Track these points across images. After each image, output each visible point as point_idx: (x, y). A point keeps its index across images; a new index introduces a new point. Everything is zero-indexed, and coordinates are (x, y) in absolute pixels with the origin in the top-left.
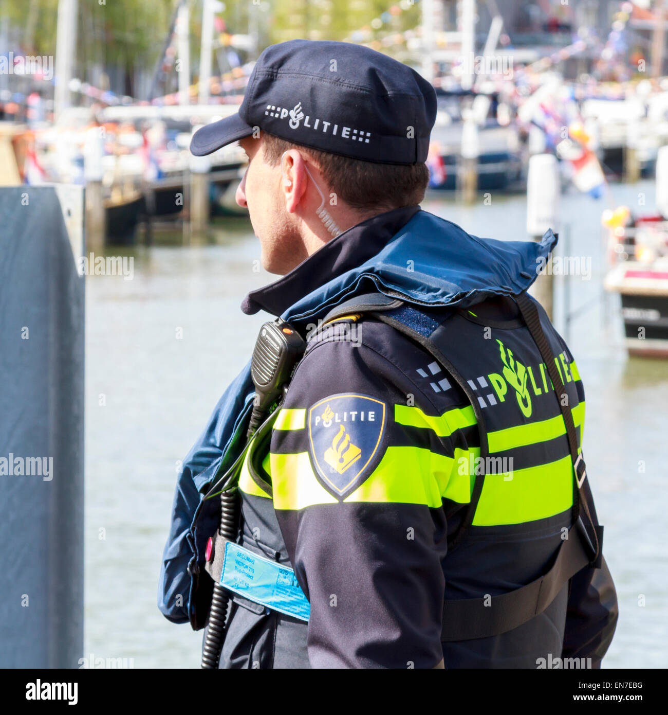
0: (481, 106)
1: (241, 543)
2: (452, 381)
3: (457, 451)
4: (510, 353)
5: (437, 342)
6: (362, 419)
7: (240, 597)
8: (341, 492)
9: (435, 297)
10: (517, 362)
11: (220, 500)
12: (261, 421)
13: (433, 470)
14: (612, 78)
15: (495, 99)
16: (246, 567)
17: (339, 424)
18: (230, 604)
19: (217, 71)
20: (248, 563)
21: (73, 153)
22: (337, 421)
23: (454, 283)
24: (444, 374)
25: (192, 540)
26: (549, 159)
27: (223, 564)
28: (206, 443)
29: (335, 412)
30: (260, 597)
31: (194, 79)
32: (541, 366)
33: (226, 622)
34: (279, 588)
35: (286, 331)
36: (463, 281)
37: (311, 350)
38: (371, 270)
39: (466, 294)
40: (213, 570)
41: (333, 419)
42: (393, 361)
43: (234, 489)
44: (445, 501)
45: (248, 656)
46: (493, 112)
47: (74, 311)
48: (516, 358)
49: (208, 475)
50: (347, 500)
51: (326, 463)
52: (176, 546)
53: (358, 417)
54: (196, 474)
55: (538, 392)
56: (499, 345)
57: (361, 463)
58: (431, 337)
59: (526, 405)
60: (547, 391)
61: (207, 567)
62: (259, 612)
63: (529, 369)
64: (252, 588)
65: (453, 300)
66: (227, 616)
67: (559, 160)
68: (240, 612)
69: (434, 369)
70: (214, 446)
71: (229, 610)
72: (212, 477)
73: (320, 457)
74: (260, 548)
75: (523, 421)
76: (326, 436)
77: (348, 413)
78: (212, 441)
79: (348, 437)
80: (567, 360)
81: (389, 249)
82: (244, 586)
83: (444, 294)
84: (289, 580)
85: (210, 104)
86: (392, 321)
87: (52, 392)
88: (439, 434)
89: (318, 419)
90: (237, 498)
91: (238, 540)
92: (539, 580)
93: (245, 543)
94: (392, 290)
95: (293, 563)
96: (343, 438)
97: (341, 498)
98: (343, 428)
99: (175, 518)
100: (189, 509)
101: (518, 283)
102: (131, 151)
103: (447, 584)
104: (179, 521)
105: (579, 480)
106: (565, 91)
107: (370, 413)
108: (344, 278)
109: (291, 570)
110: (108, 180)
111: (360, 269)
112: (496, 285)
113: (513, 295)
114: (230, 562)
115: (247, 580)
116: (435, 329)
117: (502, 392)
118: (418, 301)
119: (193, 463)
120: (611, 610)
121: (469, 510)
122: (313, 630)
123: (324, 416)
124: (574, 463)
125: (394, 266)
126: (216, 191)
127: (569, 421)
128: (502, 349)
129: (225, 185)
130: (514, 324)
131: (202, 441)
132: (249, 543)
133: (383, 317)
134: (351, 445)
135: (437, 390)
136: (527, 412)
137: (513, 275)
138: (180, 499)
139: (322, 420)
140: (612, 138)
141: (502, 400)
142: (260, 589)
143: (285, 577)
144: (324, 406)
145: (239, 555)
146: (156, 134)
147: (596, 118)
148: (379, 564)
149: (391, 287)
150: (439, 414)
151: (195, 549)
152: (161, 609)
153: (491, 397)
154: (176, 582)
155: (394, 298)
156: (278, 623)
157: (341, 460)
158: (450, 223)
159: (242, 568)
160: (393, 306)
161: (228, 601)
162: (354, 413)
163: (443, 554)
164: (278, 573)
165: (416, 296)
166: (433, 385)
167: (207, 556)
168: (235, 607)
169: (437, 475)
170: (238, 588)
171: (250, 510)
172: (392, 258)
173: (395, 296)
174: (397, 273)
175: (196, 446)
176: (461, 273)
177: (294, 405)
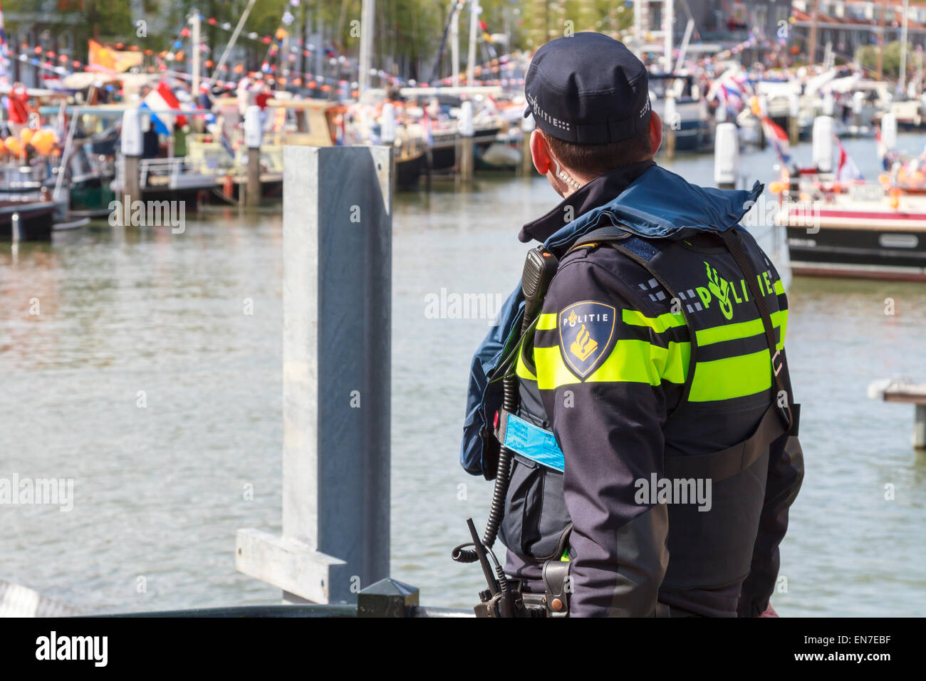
0: (679, 86)
1: (519, 415)
2: (666, 293)
3: (671, 343)
4: (715, 272)
5: (656, 265)
6: (598, 320)
7: (519, 455)
8: (583, 375)
9: (654, 231)
10: (721, 279)
11: (503, 383)
12: (529, 323)
13: (652, 357)
14: (778, 66)
15: (689, 81)
16: (522, 433)
17: (581, 324)
18: (512, 461)
19: (480, 61)
20: (523, 430)
21: (372, 123)
22: (580, 321)
23: (670, 221)
24: (661, 288)
25: (483, 413)
26: (730, 126)
27: (506, 430)
28: (492, 340)
29: (578, 315)
30: (531, 455)
31: (463, 67)
32: (743, 282)
33: (510, 474)
34: (545, 448)
35: (545, 254)
36: (676, 220)
37: (561, 269)
38: (609, 209)
39: (677, 229)
40: (499, 435)
41: (577, 321)
42: (620, 277)
43: (513, 374)
44: (663, 381)
45: (524, 499)
46: (688, 91)
47: (384, 240)
48: (719, 275)
49: (492, 363)
50: (587, 381)
51: (572, 354)
52: (471, 417)
53: (595, 318)
54: (483, 363)
55: (739, 301)
56: (706, 266)
57: (597, 353)
58: (651, 260)
59: (728, 310)
60: (747, 300)
61: (495, 433)
62: (531, 467)
63: (731, 283)
64: (527, 448)
65: (667, 234)
66: (511, 470)
67: (738, 127)
68: (520, 467)
69: (653, 283)
70: (497, 342)
71: (512, 466)
72: (495, 365)
73: (568, 349)
74: (530, 417)
75: (725, 322)
76: (572, 333)
77: (588, 316)
78: (496, 338)
79: (588, 334)
80: (771, 277)
81: (624, 194)
82: (520, 447)
83: (661, 229)
84: (552, 442)
85: (474, 86)
86: (622, 248)
87: (367, 301)
88: (657, 331)
89: (565, 321)
90: (516, 381)
91: (517, 413)
92: (743, 443)
93: (522, 415)
94: (623, 225)
95: (553, 428)
96: (584, 334)
97: (583, 379)
98: (584, 327)
99: (470, 396)
100: (480, 389)
101: (726, 223)
102: (416, 121)
103: (666, 443)
104: (473, 399)
105: (776, 370)
106: (742, 76)
107: (604, 315)
108: (589, 214)
109: (552, 434)
110: (398, 143)
111: (600, 208)
112: (706, 224)
113: (719, 231)
114: (511, 430)
115: (523, 442)
116: (655, 254)
117: (707, 301)
118: (641, 233)
119: (482, 355)
120: (799, 470)
121: (684, 389)
122: (566, 479)
123: (570, 318)
124: (772, 358)
125: (628, 207)
126: (479, 150)
127: (767, 323)
128: (708, 269)
129: (486, 146)
130: (721, 250)
131: (489, 338)
132: (524, 415)
133: (614, 245)
134: (590, 339)
135: (654, 299)
136: (729, 316)
137: (722, 216)
138: (473, 382)
139: (568, 321)
140: (778, 109)
141: (707, 306)
142: (532, 449)
143: (549, 440)
144: (570, 310)
145: (517, 423)
146: (433, 108)
147: (766, 95)
148: (613, 427)
149: (623, 222)
150: (655, 316)
151: (484, 419)
152: (462, 464)
153: (698, 306)
154: (471, 445)
155: (624, 231)
156: (545, 474)
157: (583, 351)
158: (676, 175)
159: (519, 434)
160: (624, 237)
161: (511, 459)
162: (592, 316)
163: (664, 420)
164: (543, 437)
165: (640, 230)
166: (651, 296)
167: (495, 424)
168: (516, 463)
169: (655, 361)
170: (516, 448)
171: (525, 391)
172: (625, 201)
173: (625, 229)
174: (627, 212)
175: (485, 342)
176: (676, 214)
177: (549, 311)
